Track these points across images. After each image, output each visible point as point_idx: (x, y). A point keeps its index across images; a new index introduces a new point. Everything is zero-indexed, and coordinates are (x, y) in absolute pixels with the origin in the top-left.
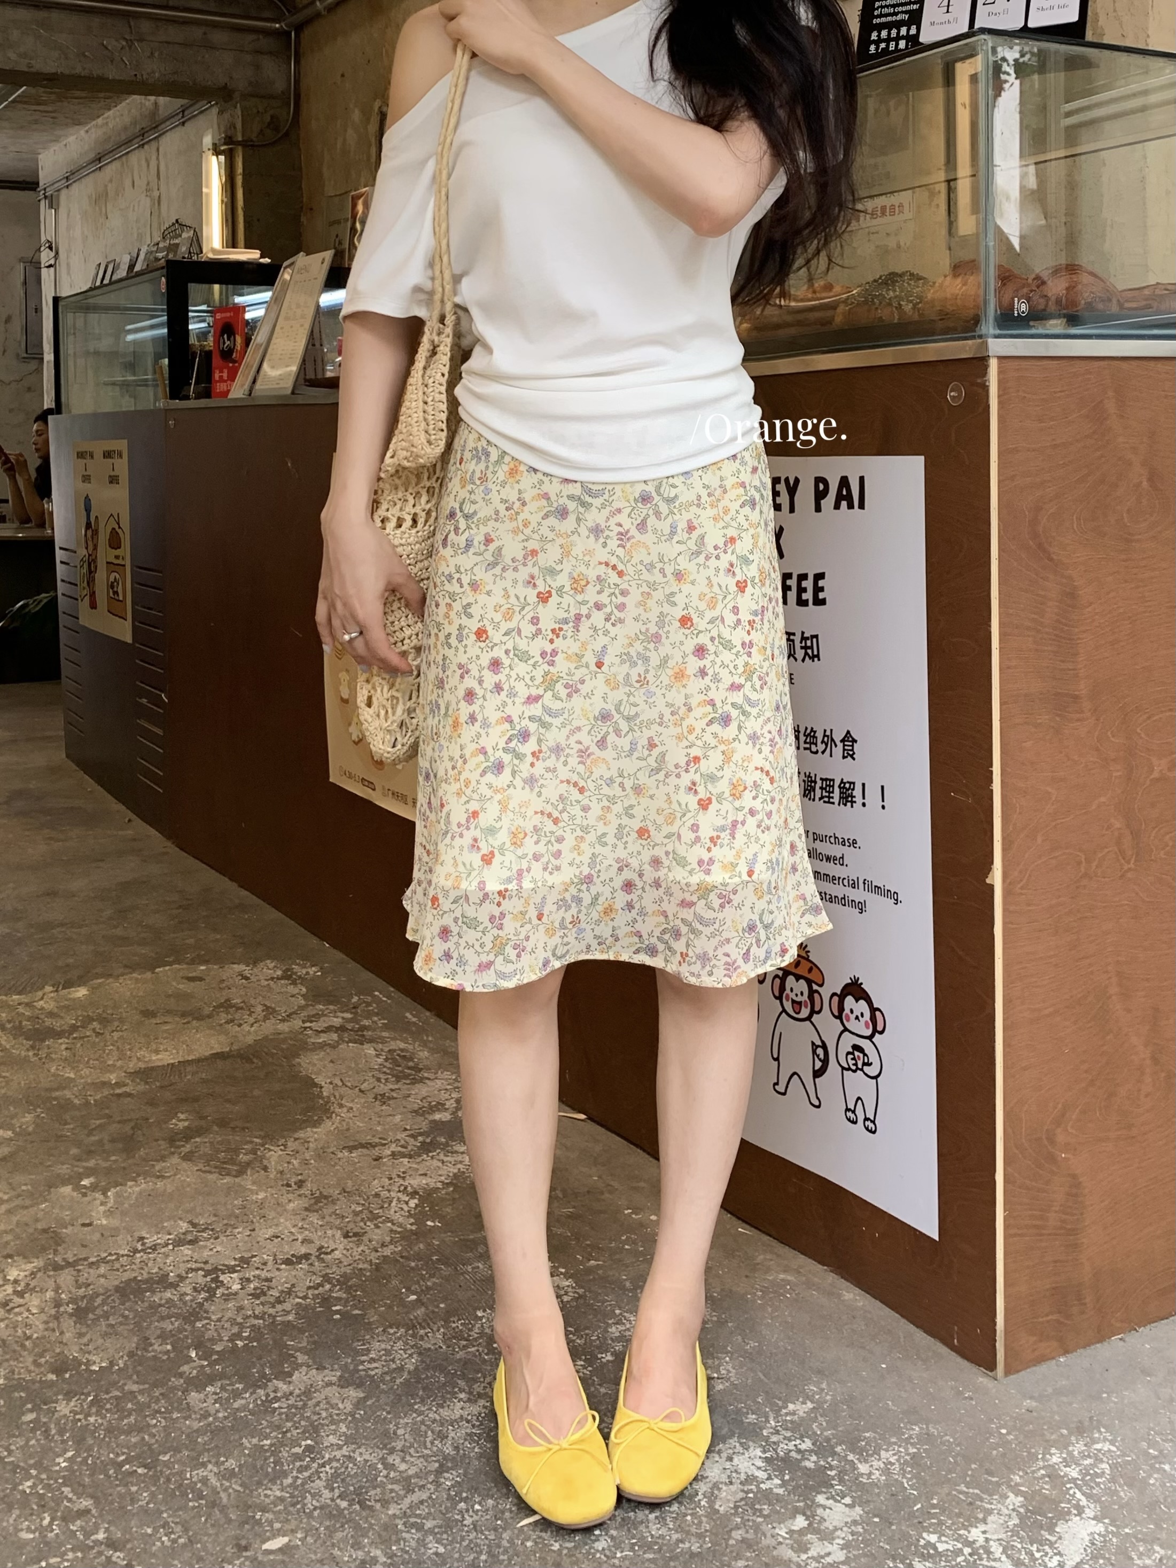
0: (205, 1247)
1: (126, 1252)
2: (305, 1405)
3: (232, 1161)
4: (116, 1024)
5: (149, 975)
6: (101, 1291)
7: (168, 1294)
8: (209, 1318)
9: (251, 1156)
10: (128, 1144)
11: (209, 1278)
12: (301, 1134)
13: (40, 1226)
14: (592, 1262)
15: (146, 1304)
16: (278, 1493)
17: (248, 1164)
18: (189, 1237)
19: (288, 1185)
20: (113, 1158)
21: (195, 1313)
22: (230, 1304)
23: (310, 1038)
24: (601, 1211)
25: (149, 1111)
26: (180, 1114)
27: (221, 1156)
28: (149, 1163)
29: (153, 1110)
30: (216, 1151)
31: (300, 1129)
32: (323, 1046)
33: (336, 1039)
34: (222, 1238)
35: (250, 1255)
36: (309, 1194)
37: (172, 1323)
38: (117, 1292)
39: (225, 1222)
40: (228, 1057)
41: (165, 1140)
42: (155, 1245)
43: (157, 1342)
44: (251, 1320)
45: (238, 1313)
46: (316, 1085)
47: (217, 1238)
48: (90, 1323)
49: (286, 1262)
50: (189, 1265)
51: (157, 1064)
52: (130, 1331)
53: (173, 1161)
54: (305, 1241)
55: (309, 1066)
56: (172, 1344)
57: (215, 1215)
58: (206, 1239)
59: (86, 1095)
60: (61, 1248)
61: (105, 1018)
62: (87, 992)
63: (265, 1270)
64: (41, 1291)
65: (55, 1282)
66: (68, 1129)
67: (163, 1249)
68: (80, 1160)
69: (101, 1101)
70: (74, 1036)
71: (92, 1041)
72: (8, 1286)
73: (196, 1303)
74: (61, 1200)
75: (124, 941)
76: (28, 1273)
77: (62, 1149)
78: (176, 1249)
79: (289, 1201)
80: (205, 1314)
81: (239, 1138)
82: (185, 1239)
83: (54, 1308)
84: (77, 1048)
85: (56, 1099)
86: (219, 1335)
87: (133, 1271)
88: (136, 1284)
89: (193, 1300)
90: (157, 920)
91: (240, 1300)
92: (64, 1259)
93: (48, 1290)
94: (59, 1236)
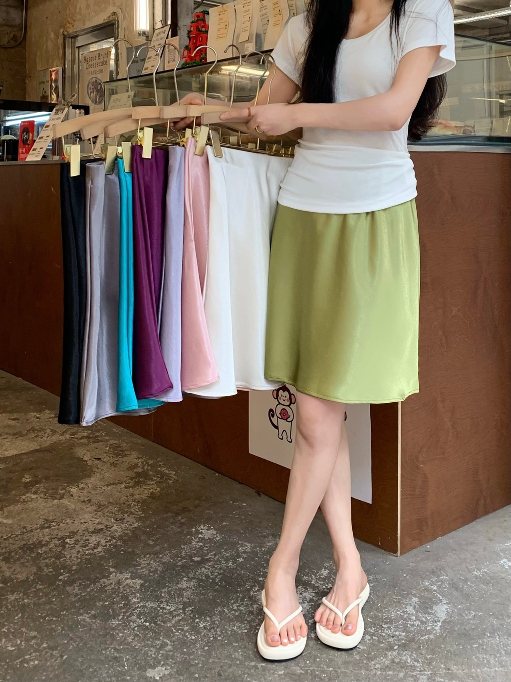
0: (55, 529)
1: (19, 533)
2: (119, 588)
3: (56, 493)
6: (13, 550)
7: (43, 549)
8: (66, 557)
9: (64, 491)
10: (6, 489)
11: (60, 541)
12: (83, 481)
14: (224, 523)
15: (35, 553)
16: (117, 622)
17: (64, 494)
18: (46, 525)
19: (84, 502)
21: (59, 556)
22: (73, 551)
23: (75, 441)
24: (222, 503)
25: (11, 475)
26: (26, 476)
27: (51, 491)
28: (18, 497)
29: (13, 475)
30: (48, 490)
31: (83, 479)
32: (82, 445)
33: (87, 442)
34: (61, 525)
35: (76, 531)
36: (95, 505)
37: (50, 560)
38: (20, 549)
39: (61, 518)
40: (40, 451)
41: (22, 486)
42: (32, 530)
43: (46, 568)
44: (85, 556)
45: (78, 554)
46: (84, 461)
47: (59, 525)
48: (12, 563)
49: (93, 532)
50: (49, 537)
51: (8, 455)
52: (32, 565)
53: (29, 495)
54: (99, 523)
55: (78, 453)
56: (52, 568)
57: (56, 516)
58: (54, 526)
63: (85, 536)
67: (36, 531)
73: (58, 551)
78: (42, 530)
79: (87, 508)
80: (63, 556)
81: (56, 484)
82: (44, 526)
86: (72, 563)
87: (25, 540)
88: (28, 546)
89: (56, 550)
91: (77, 549)
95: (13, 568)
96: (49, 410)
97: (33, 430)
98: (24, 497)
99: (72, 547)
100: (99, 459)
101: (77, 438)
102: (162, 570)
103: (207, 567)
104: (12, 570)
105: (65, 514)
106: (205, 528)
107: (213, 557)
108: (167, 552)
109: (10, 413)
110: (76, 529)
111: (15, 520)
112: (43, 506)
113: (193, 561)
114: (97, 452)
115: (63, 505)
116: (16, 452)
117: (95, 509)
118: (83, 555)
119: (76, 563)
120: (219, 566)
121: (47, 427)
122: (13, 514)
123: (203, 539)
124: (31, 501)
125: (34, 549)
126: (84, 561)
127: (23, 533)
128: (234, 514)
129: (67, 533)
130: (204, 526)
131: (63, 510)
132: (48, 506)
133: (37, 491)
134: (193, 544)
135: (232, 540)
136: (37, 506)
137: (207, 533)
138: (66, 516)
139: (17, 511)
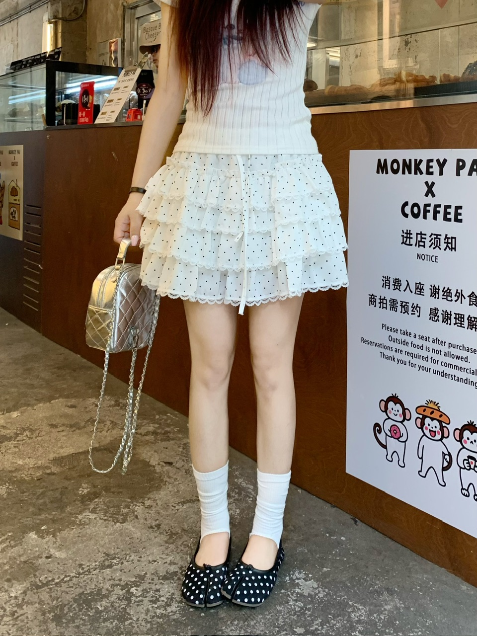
0: (117, 569)
1: (74, 574)
3: (118, 513)
4: (37, 432)
5: (48, 404)
6: (66, 603)
7: (104, 603)
8: (131, 619)
9: (126, 510)
10: (60, 504)
11: (124, 591)
12: (151, 495)
13: (23, 559)
14: (325, 569)
15: (94, 610)
17: (127, 515)
18: (107, 563)
19: (151, 527)
20: (54, 513)
21: (123, 617)
22: (140, 608)
23: (138, 438)
24: (316, 536)
25: (66, 483)
26: (83, 485)
27: (112, 510)
28: (74, 516)
29: (69, 483)
30: (108, 507)
31: (150, 492)
32: (147, 443)
33: (154, 439)
34: (125, 563)
35: (143, 573)
36: (165, 533)
37: (112, 623)
38: (75, 603)
39: (124, 553)
40: (100, 450)
41: (79, 501)
42: (88, 569)
44: (155, 619)
45: (147, 615)
46: (151, 466)
47: (122, 563)
48: (64, 625)
49: (165, 578)
50: (111, 582)
51: (64, 455)
52: (89, 630)
53: (86, 514)
54: (171, 563)
55: (143, 455)
57: (118, 548)
58: (117, 564)
59: (31, 475)
60: (37, 573)
61: (31, 429)
62: (19, 415)
63: (154, 584)
64: (32, 603)
65: (39, 597)
66: (25, 496)
67: (94, 572)
68: (36, 515)
69: (39, 478)
70: (17, 439)
71: (28, 442)
72: (12, 601)
73: (122, 608)
74: (31, 541)
75: (32, 386)
76: (22, 591)
77: (25, 508)
78: (101, 571)
79: (155, 537)
80: (129, 617)
81: (118, 499)
82: (105, 564)
83: (42, 616)
84: (21, 447)
85: (16, 477)
86: (140, 630)
87: (81, 587)
88: (85, 596)
89: (119, 607)
90: (46, 375)
91: (145, 605)
92: (40, 581)
93: (36, 602)
94: (35, 565)
96: (109, 395)
97: (92, 421)
98: (80, 517)
99: (139, 601)
100: (170, 464)
101: (141, 434)
105: (129, 546)
106: (301, 576)
107: (320, 628)
108: (260, 616)
109: (66, 398)
110: (143, 571)
111: (70, 553)
112: (103, 531)
113: (294, 633)
114: (168, 453)
115: (126, 531)
116: (72, 450)
117: (165, 539)
118: (153, 617)
119: (145, 630)
121: (107, 417)
123: (301, 595)
124: (89, 523)
125: (92, 603)
126: (155, 627)
127: (79, 575)
128: (334, 555)
129: (132, 578)
130: (300, 573)
131: (127, 539)
132: (109, 533)
133: (96, 508)
134: (291, 603)
135: (339, 599)
136: (96, 532)
137: (305, 585)
138: (130, 549)
139: (72, 539)
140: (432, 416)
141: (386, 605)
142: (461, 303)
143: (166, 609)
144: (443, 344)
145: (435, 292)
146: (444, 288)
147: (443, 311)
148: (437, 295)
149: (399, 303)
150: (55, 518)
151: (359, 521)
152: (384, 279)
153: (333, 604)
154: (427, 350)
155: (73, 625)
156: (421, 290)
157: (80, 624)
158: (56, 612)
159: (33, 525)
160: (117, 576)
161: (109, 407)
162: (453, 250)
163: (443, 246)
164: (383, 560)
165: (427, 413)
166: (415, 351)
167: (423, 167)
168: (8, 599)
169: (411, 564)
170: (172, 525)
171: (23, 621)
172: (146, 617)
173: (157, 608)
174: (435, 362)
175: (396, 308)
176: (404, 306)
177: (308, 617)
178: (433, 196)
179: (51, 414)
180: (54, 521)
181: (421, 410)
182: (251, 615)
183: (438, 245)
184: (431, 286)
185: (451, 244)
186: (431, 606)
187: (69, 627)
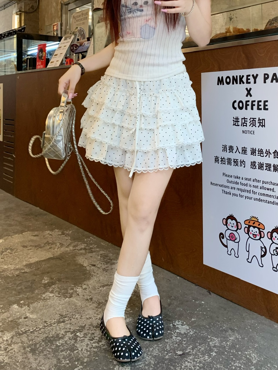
0: (68, 323)
1: (42, 327)
3: (67, 293)
4: (15, 250)
5: (21, 235)
6: (38, 342)
7: (61, 342)
8: (78, 349)
9: (72, 291)
10: (31, 289)
11: (73, 335)
12: (85, 283)
13: (10, 320)
14: (193, 319)
15: (55, 346)
17: (72, 293)
18: (61, 320)
19: (87, 300)
20: (28, 294)
21: (73, 349)
22: (83, 343)
23: (76, 252)
24: (187, 301)
25: (34, 277)
26: (44, 278)
27: (63, 291)
28: (40, 295)
29: (36, 277)
30: (60, 289)
31: (85, 281)
32: (82, 254)
33: (84, 252)
34: (73, 320)
35: (84, 325)
36: (95, 303)
37: (66, 352)
38: (43, 342)
39: (71, 314)
40: (54, 259)
41: (42, 287)
42: (51, 324)
43: (63, 360)
44: (92, 349)
45: (87, 347)
46: (84, 267)
47: (71, 320)
48: (37, 354)
50: (65, 330)
51: (32, 262)
52: (53, 356)
53: (47, 294)
55: (80, 261)
56: (69, 360)
57: (68, 312)
58: (67, 321)
59: (12, 273)
60: (19, 327)
61: (11, 249)
62: (3, 241)
63: (91, 330)
64: (17, 343)
65: (21, 340)
66: (9, 285)
67: (54, 325)
68: (17, 295)
69: (18, 275)
70: (3, 254)
71: (9, 256)
72: (5, 342)
73: (72, 344)
74: (14, 309)
75: (10, 225)
76: (10, 337)
77: (10, 292)
78: (58, 325)
79: (90, 305)
80: (76, 348)
81: (66, 285)
82: (60, 321)
83: (23, 350)
84: (5, 258)
85: (3, 275)
86: (84, 356)
87: (46, 334)
88: (49, 339)
89: (70, 343)
90: (19, 219)
91: (86, 342)
92: (21, 331)
93: (19, 343)
94: (17, 323)
95: (38, 360)
96: (58, 229)
97: (48, 243)
98: (44, 296)
99: (82, 340)
100: (94, 265)
101: (78, 249)
102: (155, 362)
103: (189, 360)
104: (37, 362)
105: (75, 310)
106: (179, 323)
107: (192, 351)
108: (155, 345)
109: (32, 231)
111: (39, 315)
112: (58, 303)
113: (176, 354)
114: (92, 260)
115: (72, 302)
116: (37, 259)
117: (96, 306)
118: (91, 348)
119: (86, 355)
120: (199, 360)
121: (57, 241)
122: (37, 310)
123: (180, 333)
124: (50, 299)
125: (54, 342)
126: (92, 354)
127: (45, 327)
128: (198, 311)
129: (77, 328)
130: (179, 322)
131: (73, 307)
132: (62, 303)
133: (53, 290)
134: (174, 338)
135: (202, 335)
136: (54, 303)
137: (182, 328)
138: (75, 312)
139: (40, 307)
140: (254, 225)
141: (230, 337)
142: (269, 157)
143: (98, 344)
144: (259, 182)
145: (253, 152)
146: (259, 149)
147: (258, 162)
148: (255, 154)
149: (233, 160)
150: (29, 297)
151: (212, 293)
152: (223, 147)
153: (199, 338)
154: (250, 186)
155: (43, 354)
156: (245, 151)
157: (47, 354)
158: (32, 347)
159: (15, 301)
160: (68, 327)
161: (58, 235)
162: (263, 127)
163: (257, 125)
164: (227, 313)
165: (251, 224)
166: (243, 187)
167: (244, 79)
168: (2, 341)
169: (244, 315)
170: (99, 298)
171: (12, 353)
172: (87, 348)
173: (93, 343)
174: (255, 193)
175: (231, 163)
176: (236, 162)
177: (184, 345)
178: (251, 96)
179: (23, 240)
180: (27, 298)
181: (247, 222)
182: (150, 345)
183: (255, 124)
184: (251, 149)
185: (262, 123)
186: (257, 337)
187: (40, 355)
